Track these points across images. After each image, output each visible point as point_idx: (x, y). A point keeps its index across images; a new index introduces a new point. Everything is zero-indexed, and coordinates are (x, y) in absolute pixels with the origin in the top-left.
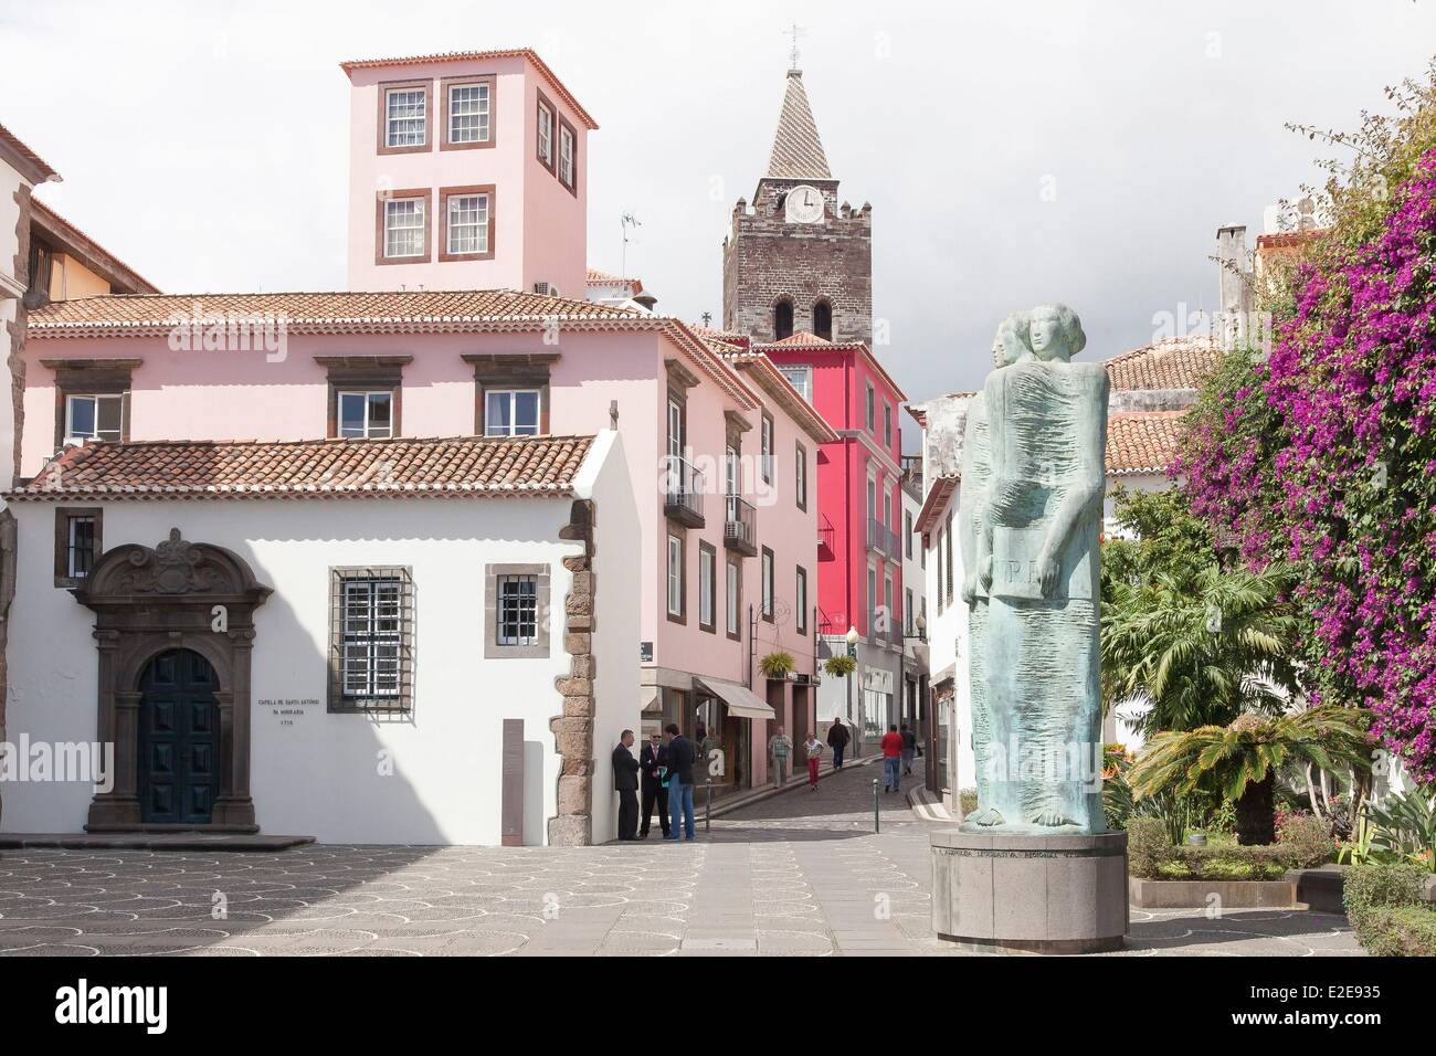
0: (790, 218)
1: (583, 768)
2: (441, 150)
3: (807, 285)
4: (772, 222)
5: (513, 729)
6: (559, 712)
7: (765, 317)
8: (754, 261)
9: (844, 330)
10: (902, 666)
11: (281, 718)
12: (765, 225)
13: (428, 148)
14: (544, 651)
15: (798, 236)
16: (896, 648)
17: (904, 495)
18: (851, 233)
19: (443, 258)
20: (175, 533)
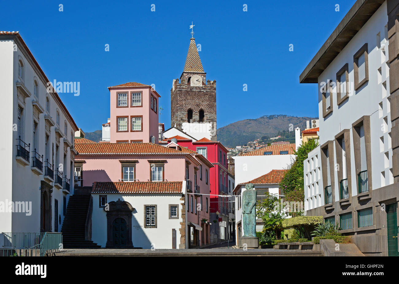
0: (192, 85)
1: (184, 237)
2: (131, 107)
3: (197, 105)
4: (187, 86)
5: (174, 231)
6: (181, 228)
7: (185, 115)
8: (181, 98)
9: (208, 118)
10: (228, 220)
11: (136, 228)
12: (184, 87)
13: (128, 107)
14: (178, 218)
15: (194, 90)
16: (227, 216)
17: (228, 176)
18: (210, 89)
19: (131, 131)
20: (119, 199)
